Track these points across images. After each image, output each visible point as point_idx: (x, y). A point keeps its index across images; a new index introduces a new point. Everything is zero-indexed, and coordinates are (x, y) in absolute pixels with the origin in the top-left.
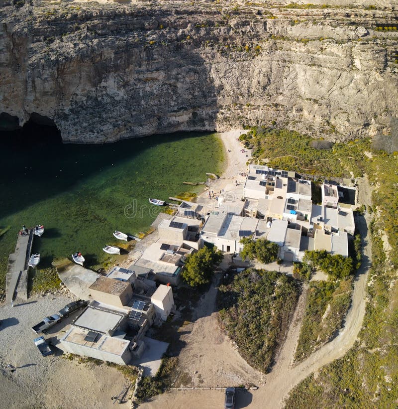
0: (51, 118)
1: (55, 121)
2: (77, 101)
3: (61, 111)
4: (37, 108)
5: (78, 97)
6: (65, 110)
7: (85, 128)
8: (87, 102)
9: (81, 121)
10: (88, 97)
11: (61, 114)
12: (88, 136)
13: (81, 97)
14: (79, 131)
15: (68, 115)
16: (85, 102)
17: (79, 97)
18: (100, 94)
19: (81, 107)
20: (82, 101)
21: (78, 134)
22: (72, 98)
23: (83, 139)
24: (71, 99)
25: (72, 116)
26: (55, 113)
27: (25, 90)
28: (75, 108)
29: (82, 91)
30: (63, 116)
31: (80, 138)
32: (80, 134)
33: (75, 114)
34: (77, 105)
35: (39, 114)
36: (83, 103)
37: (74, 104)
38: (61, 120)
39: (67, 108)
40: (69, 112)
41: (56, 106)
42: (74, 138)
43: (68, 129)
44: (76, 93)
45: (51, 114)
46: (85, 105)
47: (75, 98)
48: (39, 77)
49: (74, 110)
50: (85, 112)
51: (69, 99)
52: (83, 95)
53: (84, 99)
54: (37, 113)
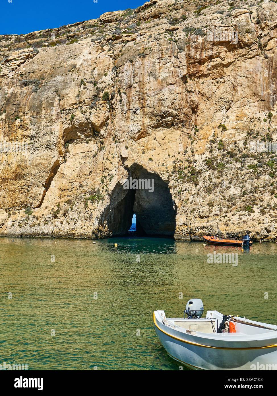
0: (164, 178)
1: (171, 184)
2: (225, 140)
3: (186, 164)
4: (143, 153)
5: (226, 133)
6: (195, 161)
7: (232, 200)
8: (245, 144)
9: (226, 183)
10: (249, 134)
11: (186, 171)
12: (235, 218)
13: (233, 131)
14: (216, 208)
15: (200, 172)
16: (241, 145)
17: (230, 131)
19: (232, 155)
20: (236, 142)
21: (212, 214)
22: (214, 135)
23: (222, 227)
24: (211, 138)
25: (207, 173)
26: (175, 167)
27: (126, 108)
28: (217, 157)
29: (238, 118)
30: (189, 175)
31: (216, 224)
32: (216, 215)
33: (214, 169)
34: (222, 151)
35: (144, 167)
36: (237, 147)
37: (216, 149)
38: (183, 182)
39: (200, 157)
40: (203, 164)
41: (179, 153)
42: (202, 224)
43: (194, 202)
44: (222, 124)
45: (167, 168)
46: (241, 150)
47: (219, 134)
48: (152, 75)
49: (215, 162)
50: (238, 165)
51: (207, 137)
52: (239, 128)
53: (240, 138)
54: (140, 164)
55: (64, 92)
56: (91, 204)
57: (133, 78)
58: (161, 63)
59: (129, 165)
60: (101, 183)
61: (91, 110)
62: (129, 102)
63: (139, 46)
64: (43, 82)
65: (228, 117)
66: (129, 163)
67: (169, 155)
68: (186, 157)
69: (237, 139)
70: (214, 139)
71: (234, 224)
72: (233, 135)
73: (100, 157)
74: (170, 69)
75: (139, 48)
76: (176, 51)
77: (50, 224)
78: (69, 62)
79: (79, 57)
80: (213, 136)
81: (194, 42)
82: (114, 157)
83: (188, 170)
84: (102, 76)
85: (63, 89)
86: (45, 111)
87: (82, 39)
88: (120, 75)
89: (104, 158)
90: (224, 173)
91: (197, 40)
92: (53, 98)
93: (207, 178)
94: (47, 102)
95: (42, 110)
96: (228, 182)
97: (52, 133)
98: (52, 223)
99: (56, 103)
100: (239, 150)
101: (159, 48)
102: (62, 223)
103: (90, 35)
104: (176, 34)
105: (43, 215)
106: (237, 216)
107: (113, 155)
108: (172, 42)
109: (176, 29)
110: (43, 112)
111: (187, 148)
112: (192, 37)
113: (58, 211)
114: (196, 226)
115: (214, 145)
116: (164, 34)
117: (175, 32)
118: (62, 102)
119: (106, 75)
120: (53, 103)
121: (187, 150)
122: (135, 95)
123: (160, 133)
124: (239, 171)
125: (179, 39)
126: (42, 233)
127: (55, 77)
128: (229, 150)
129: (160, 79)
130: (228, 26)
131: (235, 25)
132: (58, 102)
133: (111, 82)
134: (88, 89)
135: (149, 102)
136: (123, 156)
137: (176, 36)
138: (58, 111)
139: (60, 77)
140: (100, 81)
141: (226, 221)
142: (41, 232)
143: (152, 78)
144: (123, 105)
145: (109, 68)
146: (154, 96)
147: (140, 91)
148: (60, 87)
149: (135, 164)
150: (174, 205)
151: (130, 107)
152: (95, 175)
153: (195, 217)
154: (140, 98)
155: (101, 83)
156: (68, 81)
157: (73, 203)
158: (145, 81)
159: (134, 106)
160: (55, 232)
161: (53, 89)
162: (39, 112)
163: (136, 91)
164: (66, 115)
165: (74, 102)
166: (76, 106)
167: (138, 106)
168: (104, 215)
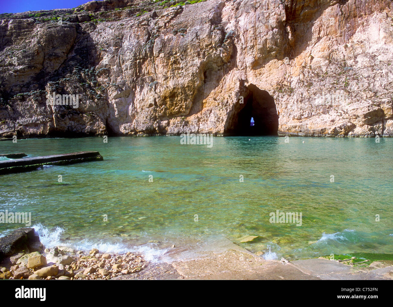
0: (271, 93)
1: (275, 97)
2: (312, 66)
5: (314, 60)
6: (292, 81)
7: (317, 107)
8: (327, 68)
10: (330, 60)
13: (319, 59)
14: (306, 113)
15: (295, 89)
16: (324, 69)
17: (316, 59)
18: (351, 55)
19: (318, 75)
20: (320, 67)
21: (303, 117)
23: (309, 126)
26: (278, 86)
27: (244, 47)
28: (307, 78)
29: (322, 50)
31: (306, 124)
32: (306, 118)
33: (305, 86)
35: (257, 86)
36: (321, 70)
39: (296, 78)
40: (297, 83)
42: (296, 124)
44: (311, 54)
45: (273, 86)
47: (309, 62)
51: (300, 64)
52: (323, 57)
53: (324, 64)
54: (255, 84)
55: (201, 37)
57: (248, 25)
58: (268, 13)
59: (247, 86)
60: (228, 97)
62: (246, 42)
64: (188, 30)
65: (315, 49)
66: (247, 84)
69: (321, 65)
70: (305, 66)
72: (319, 62)
74: (274, 17)
75: (252, 3)
76: (279, 3)
78: (204, 15)
80: (304, 63)
82: (237, 80)
84: (227, 24)
85: (201, 35)
88: (239, 23)
90: (312, 89)
92: (195, 41)
93: (300, 93)
94: (191, 44)
95: (187, 50)
97: (195, 65)
98: (197, 125)
105: (191, 120)
110: (189, 51)
114: (292, 125)
115: (305, 70)
118: (201, 44)
119: (230, 23)
120: (195, 45)
122: (251, 37)
124: (322, 87)
127: (195, 26)
129: (267, 24)
132: (198, 44)
133: (234, 28)
134: (218, 34)
135: (259, 41)
136: (243, 79)
138: (199, 50)
139: (198, 26)
143: (261, 24)
144: (242, 44)
145: (232, 18)
146: (263, 37)
147: (253, 34)
148: (199, 33)
149: (251, 84)
150: (277, 111)
151: (247, 46)
152: (225, 92)
153: (292, 119)
154: (253, 39)
155: (226, 29)
156: (205, 29)
157: (211, 111)
158: (256, 26)
159: (250, 44)
160: (199, 130)
161: (194, 35)
162: (185, 51)
163: (250, 34)
164: (204, 52)
165: (209, 44)
166: (210, 46)
167: (252, 44)
168: (231, 119)
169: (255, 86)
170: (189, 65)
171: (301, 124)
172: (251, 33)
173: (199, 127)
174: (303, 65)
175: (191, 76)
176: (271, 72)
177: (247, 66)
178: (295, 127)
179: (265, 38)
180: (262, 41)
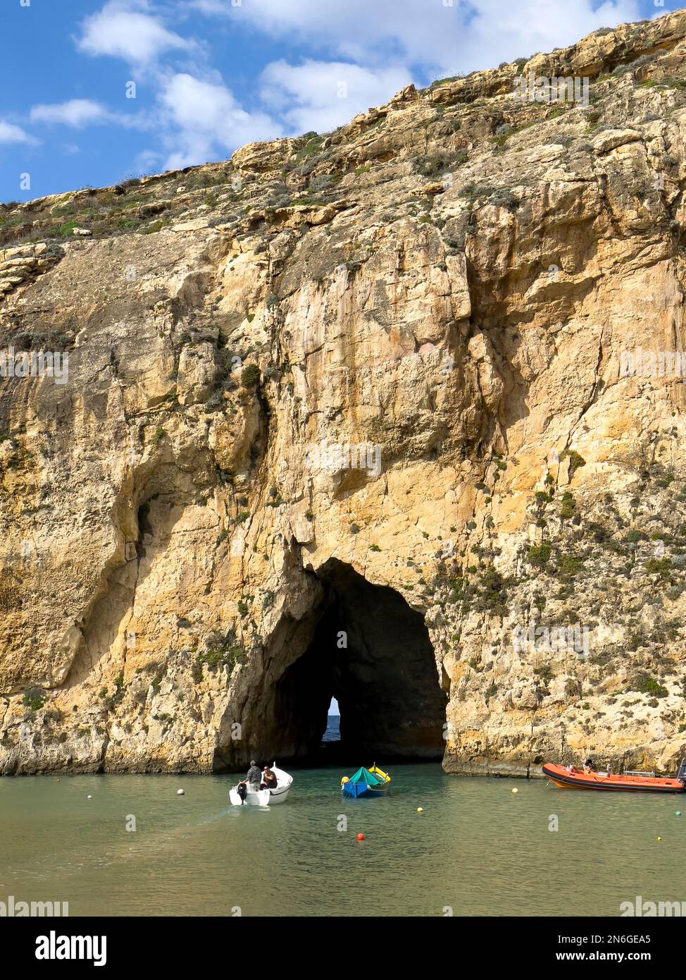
0: (412, 599)
1: (430, 615)
2: (577, 494)
3: (474, 560)
4: (355, 530)
5: (581, 472)
6: (498, 552)
8: (636, 502)
9: (584, 613)
11: (473, 580)
12: (613, 713)
13: (601, 468)
15: (512, 582)
16: (624, 504)
17: (592, 468)
19: (598, 530)
20: (609, 498)
21: (546, 700)
22: (549, 479)
23: (575, 737)
25: (533, 585)
26: (441, 568)
27: (305, 409)
28: (557, 540)
29: (615, 432)
30: (482, 588)
31: (560, 729)
32: (560, 702)
33: (553, 572)
34: (571, 521)
35: (356, 568)
36: (613, 510)
37: (553, 517)
38: (466, 610)
39: (512, 539)
40: (520, 562)
41: (453, 530)
42: (519, 728)
43: (495, 667)
44: (571, 448)
45: (420, 571)
46: (625, 520)
47: (563, 478)
48: (377, 319)
49: (553, 553)
50: (618, 562)
51: (529, 484)
52: (617, 460)
53: (621, 486)
54: (347, 560)
55: (132, 365)
56: (211, 674)
57: (324, 328)
58: (400, 285)
59: (316, 566)
60: (238, 613)
61: (210, 416)
62: (314, 392)
63: (340, 239)
64: (77, 338)
65: (586, 429)
66: (314, 560)
67: (426, 536)
68: (472, 541)
69: (612, 490)
70: (548, 491)
71: (609, 728)
72: (603, 478)
73: (237, 544)
74: (425, 301)
75: (339, 245)
76: (440, 251)
77: (94, 732)
78: (147, 283)
79: (176, 269)
80: (546, 482)
81: (493, 225)
82: (273, 543)
83: (481, 576)
84: (241, 321)
85: (131, 357)
86: (82, 417)
87: (183, 218)
88: (289, 319)
89: (247, 545)
90: (578, 585)
91: (498, 220)
92: (106, 383)
93: (531, 598)
94: (89, 393)
95: (72, 416)
96: (589, 609)
97: (102, 479)
98: (99, 731)
99: (113, 396)
100: (619, 519)
101: (393, 244)
102: (129, 728)
103: (204, 207)
104: (440, 204)
105: (75, 708)
106: (618, 707)
107: (271, 537)
108: (428, 225)
109: (441, 191)
110: (78, 419)
111: (474, 515)
112: (483, 212)
113: (119, 696)
114: (503, 734)
115: (550, 507)
116: (406, 205)
117: (438, 197)
118: (130, 394)
119: (251, 318)
120: (106, 396)
121: (476, 520)
122: (332, 374)
123: (400, 476)
124: (620, 579)
125: (450, 217)
126: (70, 761)
127: (109, 324)
128: (591, 520)
129: (396, 327)
130: (583, 180)
131: (604, 177)
132: (119, 392)
133: (265, 337)
134: (201, 357)
135: (366, 392)
136: (300, 539)
137: (440, 209)
138: (119, 419)
139: (122, 324)
140: (234, 335)
141: (588, 721)
142: (68, 757)
143: (374, 325)
144: (298, 400)
145: (257, 299)
146: (381, 375)
147: (343, 362)
148: (123, 351)
149: (333, 561)
150: (440, 672)
151: (316, 407)
152: (224, 592)
153: (500, 708)
154: (343, 381)
155: (237, 340)
156: (147, 335)
157: (162, 672)
158: (356, 334)
159: (328, 401)
160: (108, 755)
161: (105, 357)
162: (64, 420)
163: (332, 360)
164: (142, 427)
165: (162, 394)
166: (168, 405)
167: (337, 403)
168: (248, 705)
169: (349, 567)
170: (77, 476)
171: (537, 729)
172: (334, 360)
173: (108, 739)
174: (541, 487)
175: (85, 520)
176: (414, 513)
177: (317, 487)
178: (517, 740)
179: (388, 378)
180: (376, 391)
